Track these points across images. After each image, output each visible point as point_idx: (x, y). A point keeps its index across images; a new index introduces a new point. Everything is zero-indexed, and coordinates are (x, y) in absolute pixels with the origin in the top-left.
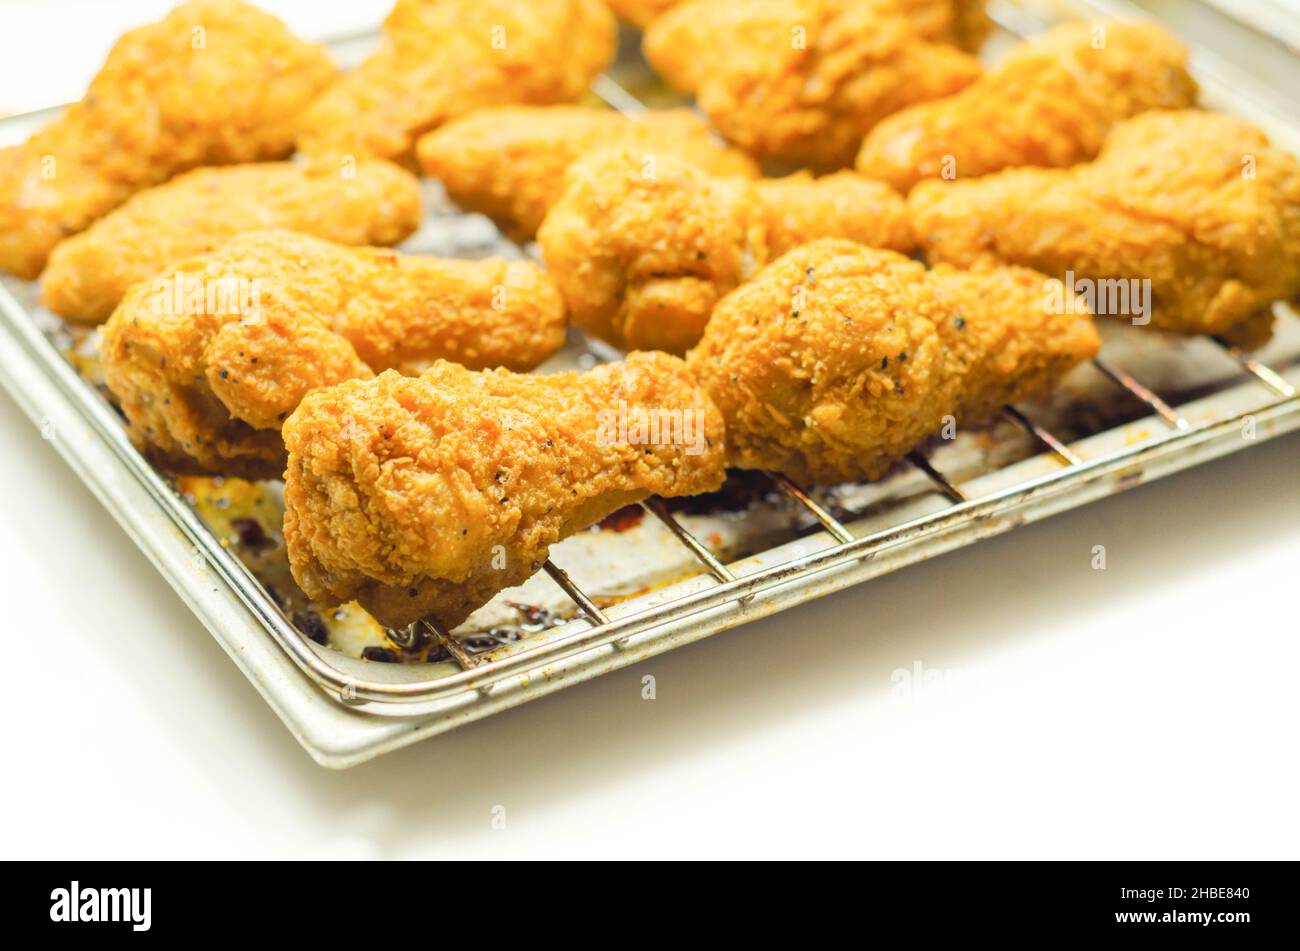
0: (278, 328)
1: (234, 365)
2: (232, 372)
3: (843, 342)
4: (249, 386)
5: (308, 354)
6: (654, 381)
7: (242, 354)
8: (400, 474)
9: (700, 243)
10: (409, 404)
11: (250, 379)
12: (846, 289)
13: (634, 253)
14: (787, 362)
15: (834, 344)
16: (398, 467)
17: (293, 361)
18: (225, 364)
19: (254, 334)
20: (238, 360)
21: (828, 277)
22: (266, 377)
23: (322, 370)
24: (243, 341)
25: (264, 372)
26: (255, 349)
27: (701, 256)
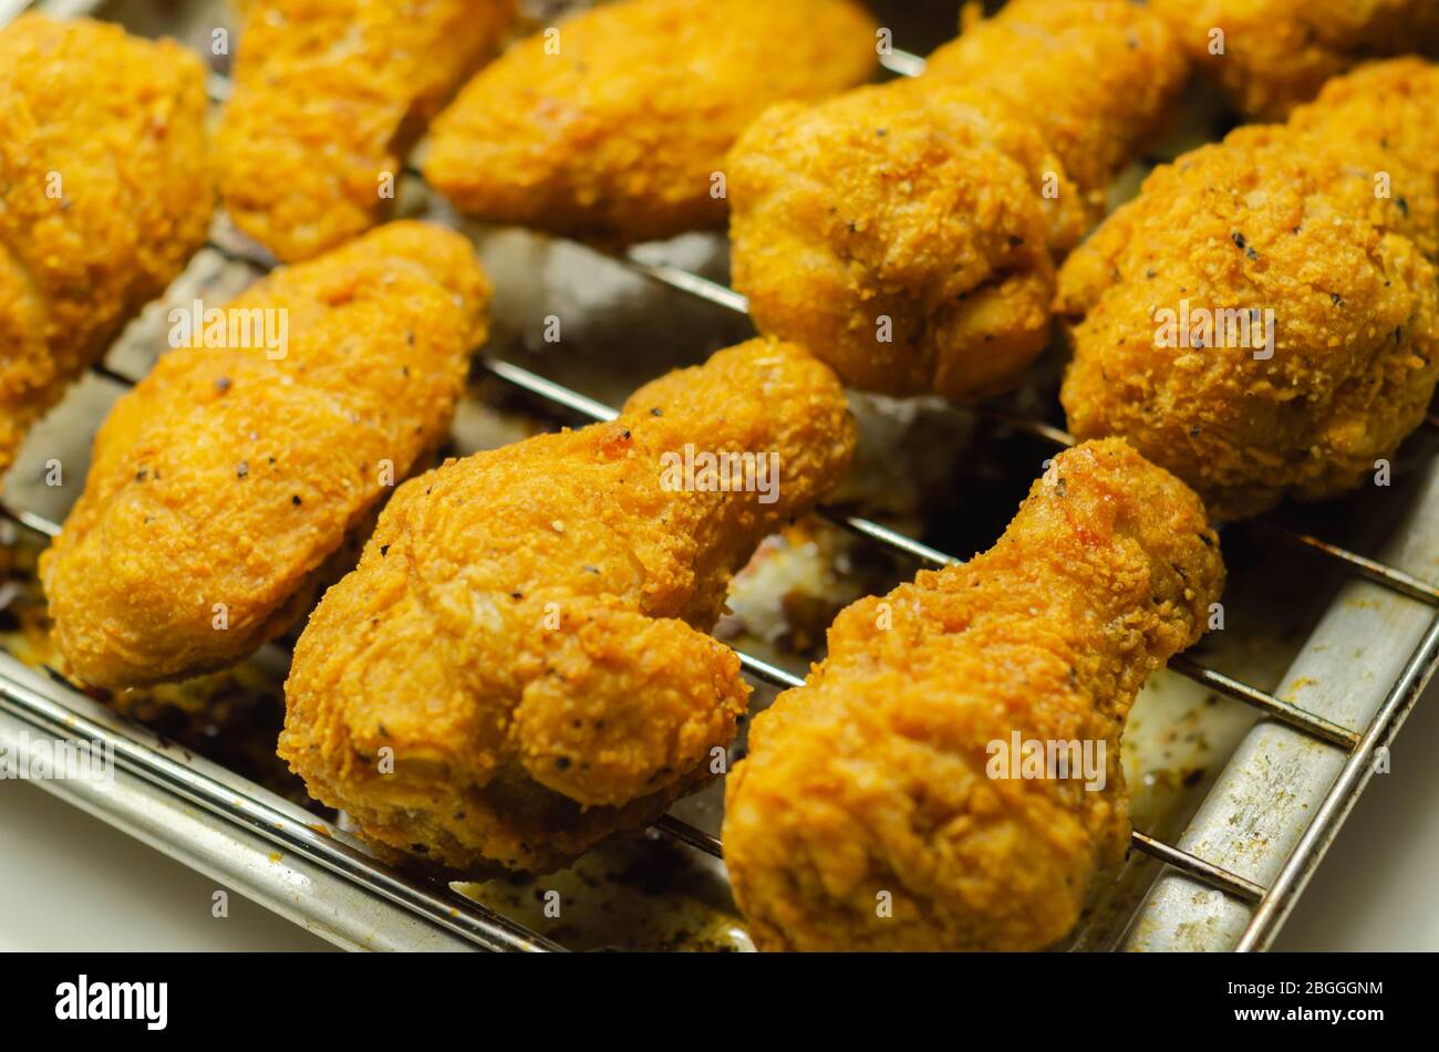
0: (608, 662)
1: (571, 745)
2: (575, 756)
3: (1344, 334)
4: (608, 766)
5: (660, 678)
6: (1118, 495)
7: (577, 724)
8: (967, 847)
9: (1010, 225)
10: (915, 732)
11: (606, 756)
12: (1311, 252)
13: (932, 279)
14: (1264, 385)
15: (1334, 342)
16: (956, 839)
17: (648, 697)
18: (558, 749)
19: (581, 688)
20: (577, 735)
21: (1272, 241)
22: (621, 741)
23: (684, 690)
24: (569, 705)
25: (617, 734)
26: (596, 708)
27: (1015, 241)
